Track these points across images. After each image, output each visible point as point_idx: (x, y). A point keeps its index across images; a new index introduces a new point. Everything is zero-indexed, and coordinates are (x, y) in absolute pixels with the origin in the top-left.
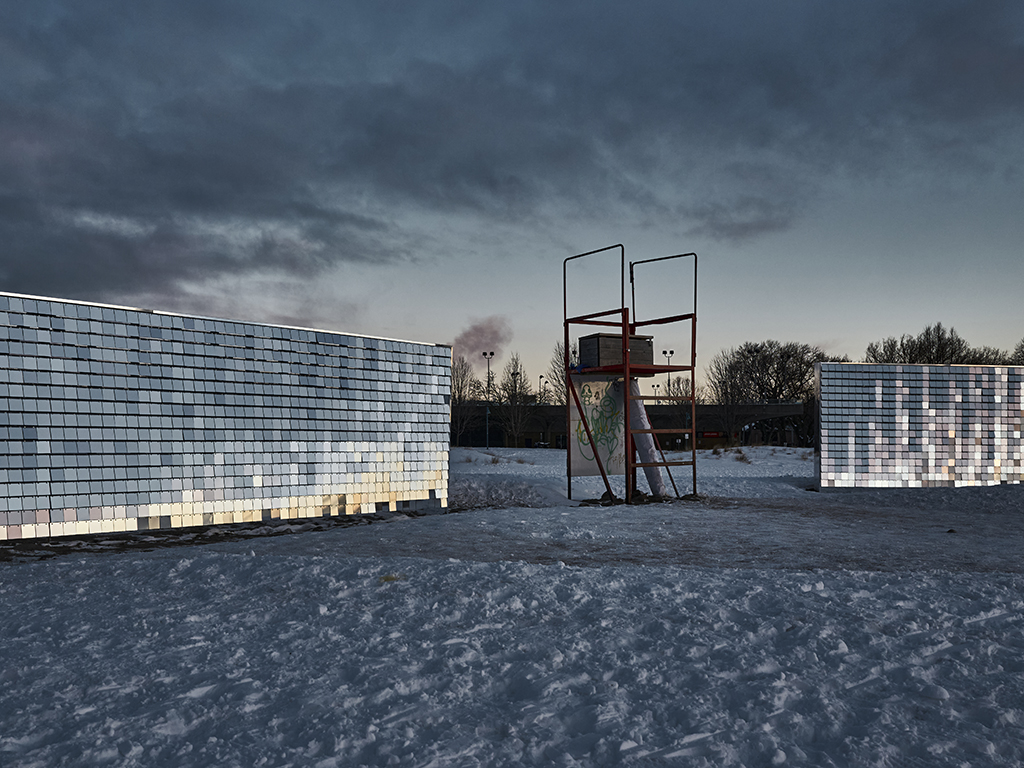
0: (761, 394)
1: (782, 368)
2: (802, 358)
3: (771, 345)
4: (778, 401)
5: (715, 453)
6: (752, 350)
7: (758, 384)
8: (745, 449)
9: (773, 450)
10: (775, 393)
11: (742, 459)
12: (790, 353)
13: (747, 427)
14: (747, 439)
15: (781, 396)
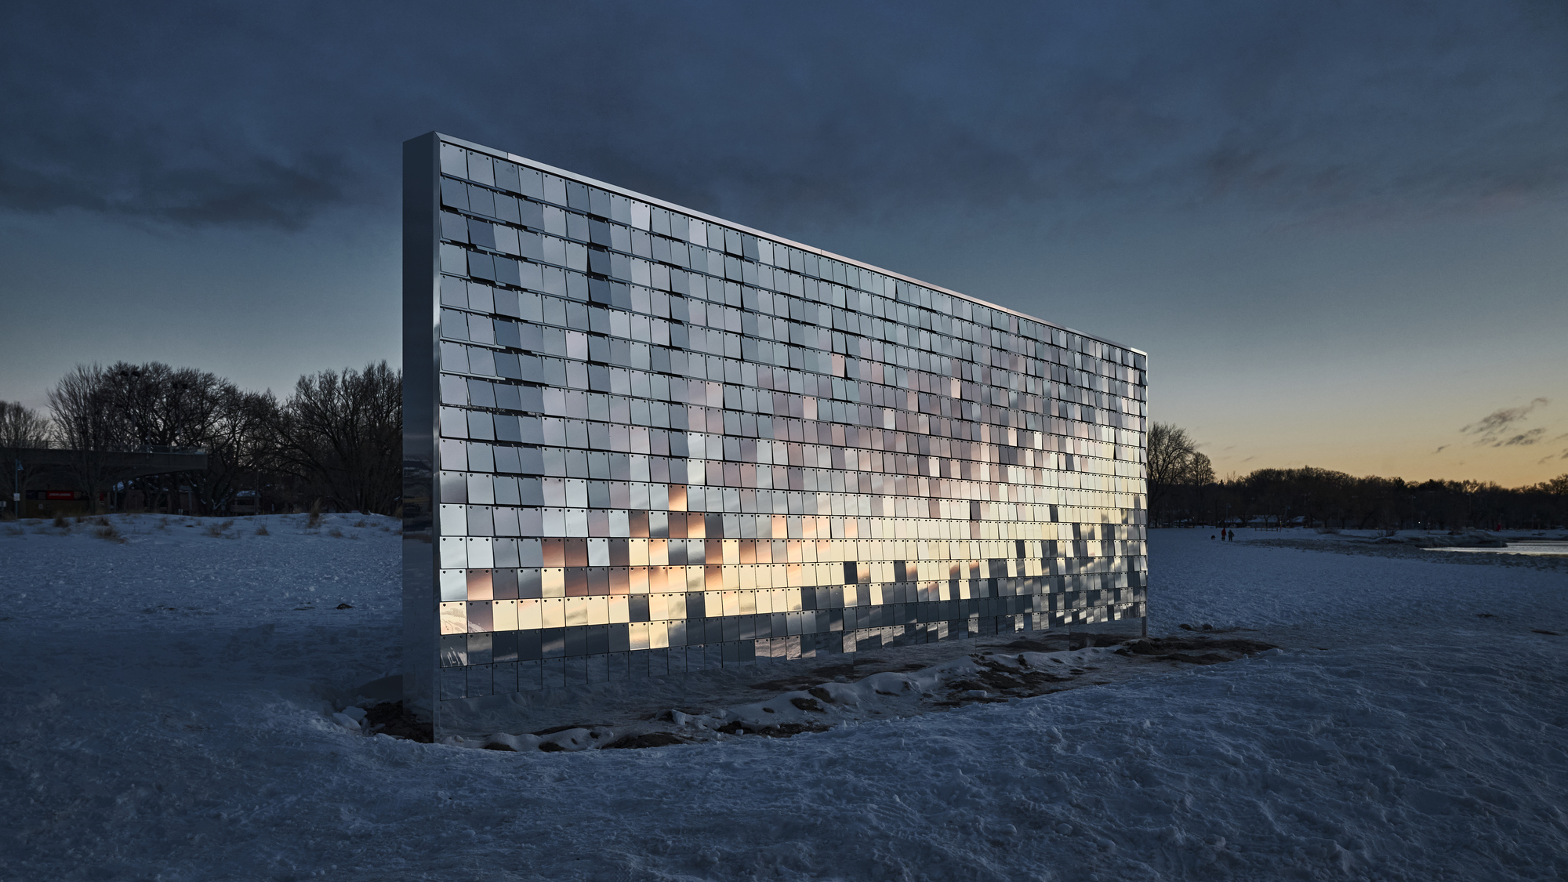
0: (142, 438)
1: (174, 403)
2: (204, 392)
3: (157, 369)
4: (167, 450)
5: (60, 523)
6: (126, 374)
7: (138, 425)
8: (115, 519)
9: (163, 520)
10: (164, 438)
11: (109, 535)
12: (185, 383)
13: (120, 485)
14: (121, 504)
15: (174, 444)
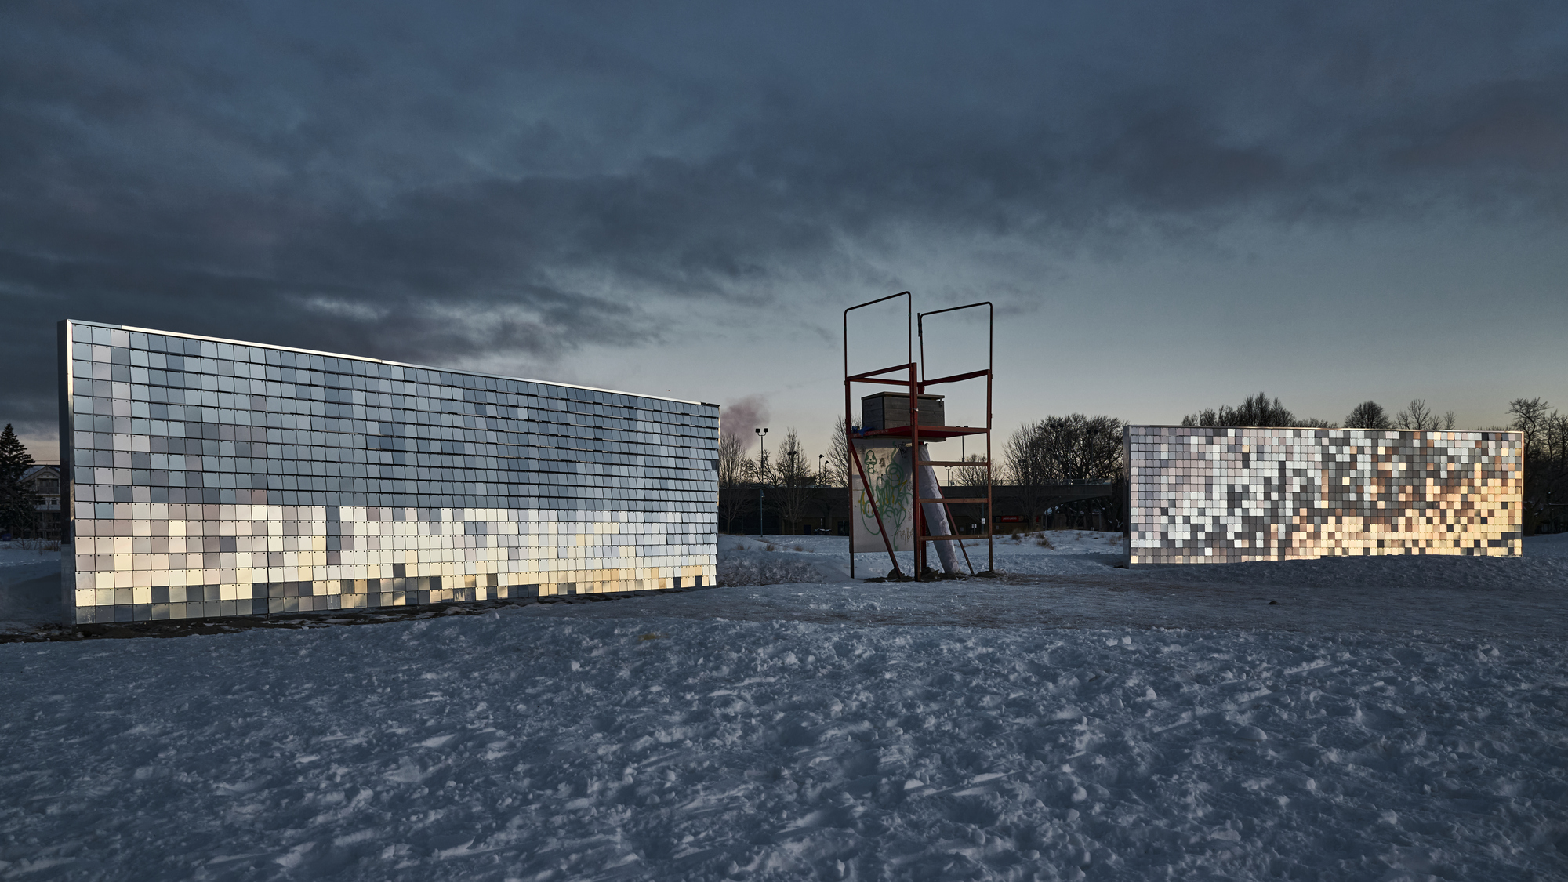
0: (1065, 473)
1: (1089, 444)
2: (1111, 434)
3: (1076, 419)
4: (1083, 482)
5: (1015, 537)
6: (1055, 425)
7: (1062, 463)
8: (1047, 534)
9: (1079, 534)
10: (1080, 473)
11: (1044, 544)
12: (1097, 428)
13: (1050, 510)
14: (1050, 524)
15: (1088, 477)
